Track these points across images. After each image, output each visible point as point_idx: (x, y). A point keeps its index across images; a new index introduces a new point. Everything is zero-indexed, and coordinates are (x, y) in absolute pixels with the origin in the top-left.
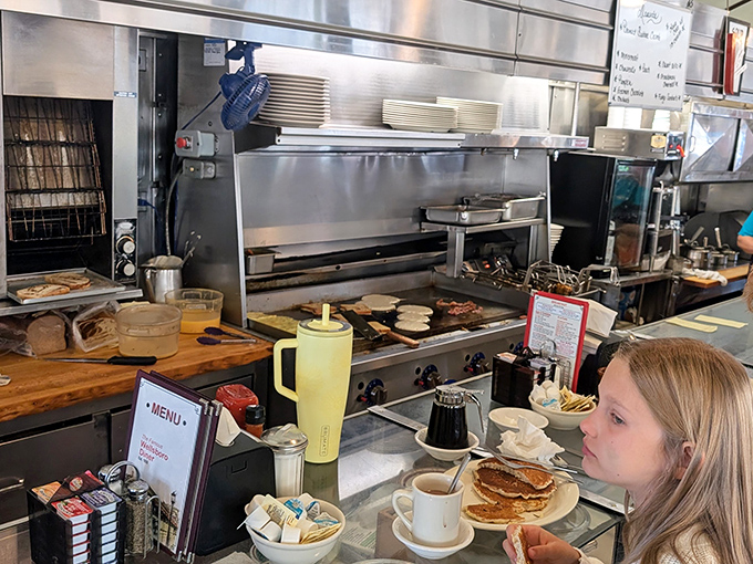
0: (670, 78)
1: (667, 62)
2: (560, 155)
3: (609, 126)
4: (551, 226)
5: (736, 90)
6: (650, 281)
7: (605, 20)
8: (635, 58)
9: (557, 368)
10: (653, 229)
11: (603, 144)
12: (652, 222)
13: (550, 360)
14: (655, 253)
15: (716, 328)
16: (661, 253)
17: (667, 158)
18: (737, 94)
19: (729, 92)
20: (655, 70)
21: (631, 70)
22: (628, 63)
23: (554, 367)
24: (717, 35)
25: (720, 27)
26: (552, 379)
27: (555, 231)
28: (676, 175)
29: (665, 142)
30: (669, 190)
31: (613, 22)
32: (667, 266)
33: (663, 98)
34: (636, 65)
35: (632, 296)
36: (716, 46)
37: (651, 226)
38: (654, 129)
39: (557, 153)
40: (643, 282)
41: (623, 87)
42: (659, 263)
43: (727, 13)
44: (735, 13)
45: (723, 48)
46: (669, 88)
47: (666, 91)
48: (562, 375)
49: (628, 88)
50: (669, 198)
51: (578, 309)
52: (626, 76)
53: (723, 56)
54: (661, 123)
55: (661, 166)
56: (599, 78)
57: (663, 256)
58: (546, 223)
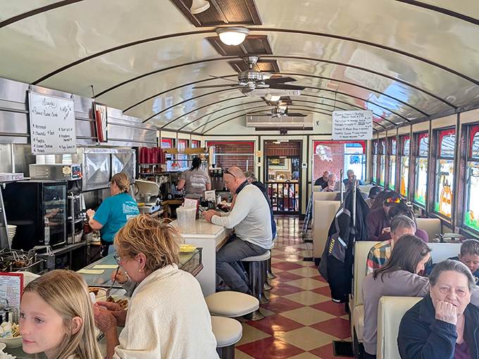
0: (66, 136)
1: (64, 128)
2: (6, 185)
3: (37, 164)
4: (8, 227)
5: (105, 139)
6: (74, 249)
7: (23, 108)
8: (44, 128)
9: (10, 314)
10: (71, 220)
11: (35, 175)
12: (70, 216)
13: (5, 310)
14: (74, 233)
15: (103, 271)
16: (78, 232)
17: (73, 179)
18: (106, 142)
19: (101, 141)
20: (58, 133)
21: (43, 134)
22: (40, 131)
23: (7, 314)
24: (90, 112)
25: (91, 107)
26: (7, 321)
27: (11, 229)
28: (79, 187)
29: (70, 171)
30: (78, 197)
31: (28, 109)
32: (83, 239)
33: (64, 147)
34: (45, 131)
35: (65, 259)
36: (90, 118)
37: (69, 218)
38: (63, 164)
39: (4, 184)
40: (70, 250)
41: (39, 144)
42: (78, 237)
43: (93, 100)
44: (98, 100)
45: (94, 118)
46: (67, 142)
47: (65, 144)
48: (13, 317)
49: (42, 144)
50: (77, 201)
51: (18, 278)
52: (40, 138)
53: (95, 123)
54: (67, 160)
55: (71, 184)
56: (24, 140)
57: (79, 234)
58: (4, 226)
